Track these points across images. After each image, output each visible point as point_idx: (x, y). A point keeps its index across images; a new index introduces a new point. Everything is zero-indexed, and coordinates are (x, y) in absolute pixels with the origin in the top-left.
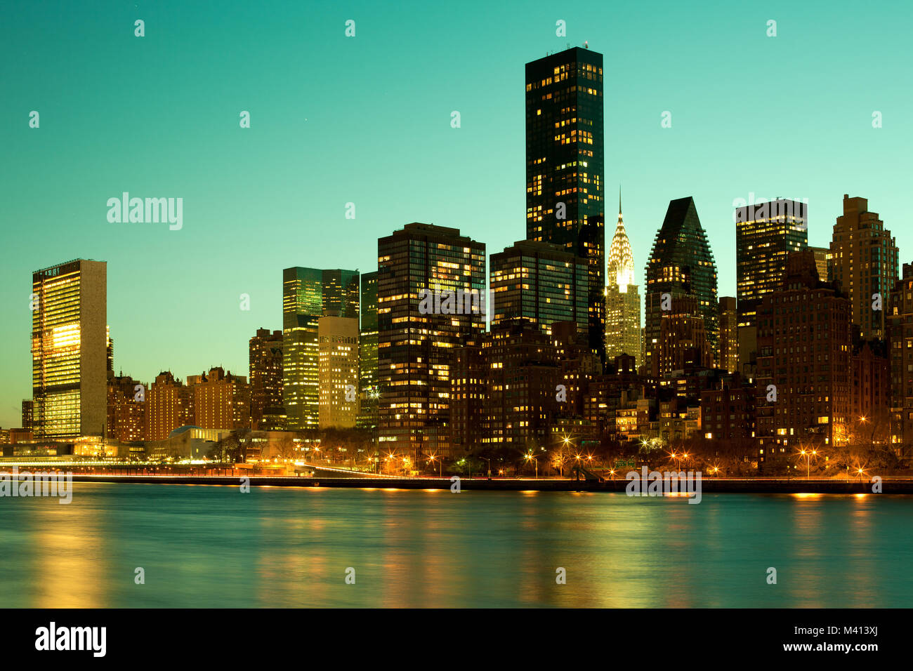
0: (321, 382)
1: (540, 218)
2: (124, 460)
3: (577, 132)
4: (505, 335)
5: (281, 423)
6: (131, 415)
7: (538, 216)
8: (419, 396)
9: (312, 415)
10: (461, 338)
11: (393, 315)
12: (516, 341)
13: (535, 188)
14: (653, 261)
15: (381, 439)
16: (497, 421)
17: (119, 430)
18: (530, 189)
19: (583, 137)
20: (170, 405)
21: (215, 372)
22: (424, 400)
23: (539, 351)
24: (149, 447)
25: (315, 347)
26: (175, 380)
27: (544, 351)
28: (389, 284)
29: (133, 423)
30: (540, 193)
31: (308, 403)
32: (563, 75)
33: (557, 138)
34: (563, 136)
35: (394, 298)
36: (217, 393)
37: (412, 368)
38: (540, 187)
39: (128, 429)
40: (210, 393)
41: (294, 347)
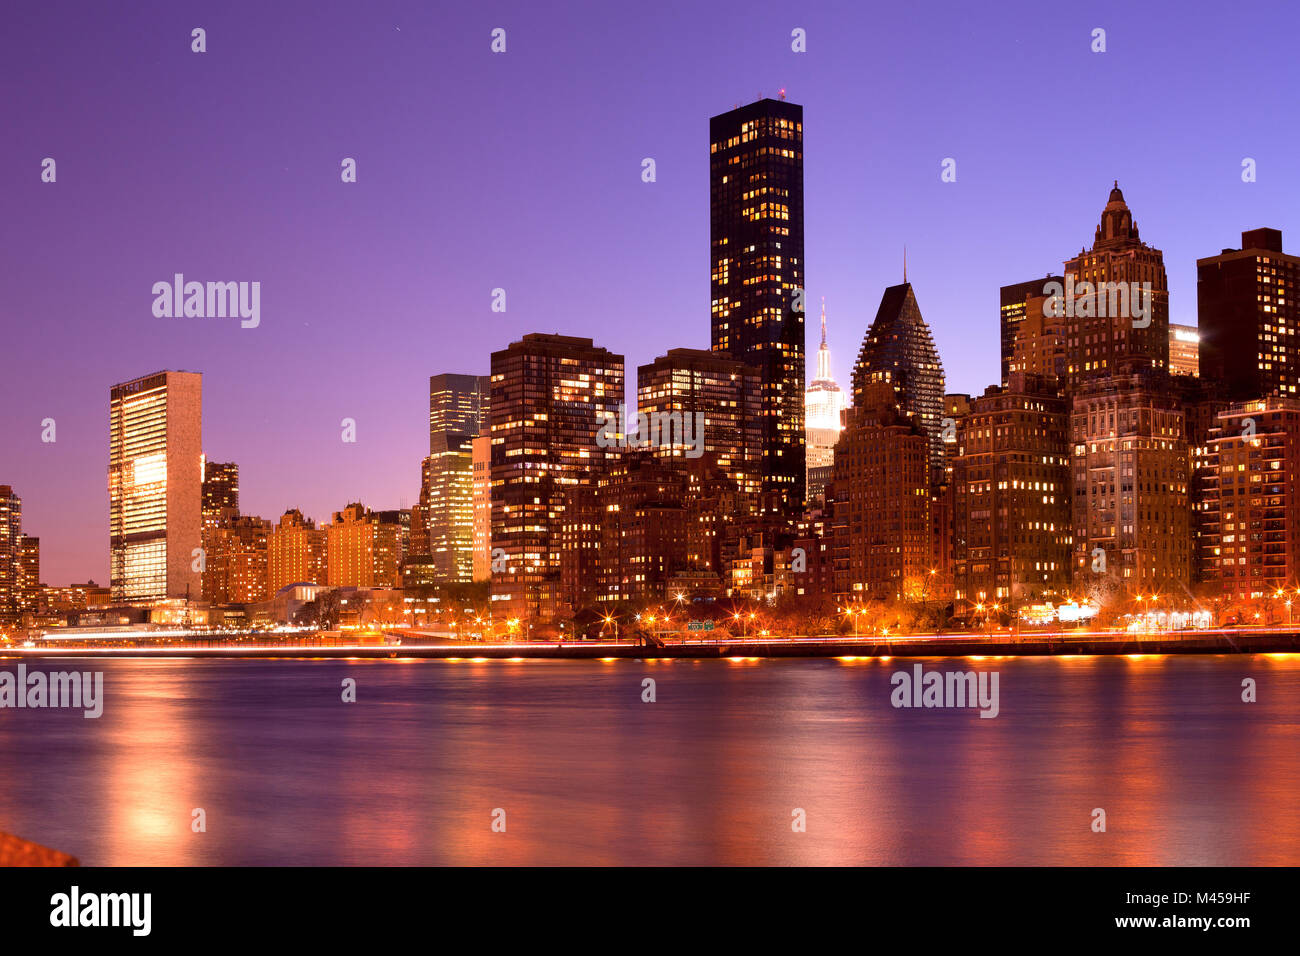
0: (475, 521)
1: (726, 313)
2: (215, 629)
3: (768, 205)
4: (622, 471)
5: (429, 575)
6: (249, 568)
7: (724, 310)
8: (536, 545)
9: (466, 565)
10: (591, 472)
11: (508, 446)
12: (633, 479)
13: (721, 275)
14: (861, 365)
15: (495, 598)
16: (613, 575)
17: (234, 587)
18: (715, 277)
19: (775, 211)
20: (298, 553)
21: (350, 510)
22: (543, 549)
23: (660, 489)
24: (251, 611)
25: (470, 477)
26: (306, 521)
27: (666, 490)
28: (503, 408)
29: (253, 577)
30: (726, 281)
31: (460, 549)
32: (751, 134)
33: (745, 213)
34: (752, 210)
35: (508, 426)
36: (354, 538)
37: (528, 511)
38: (726, 274)
39: (245, 586)
40: (346, 536)
41: (444, 476)
